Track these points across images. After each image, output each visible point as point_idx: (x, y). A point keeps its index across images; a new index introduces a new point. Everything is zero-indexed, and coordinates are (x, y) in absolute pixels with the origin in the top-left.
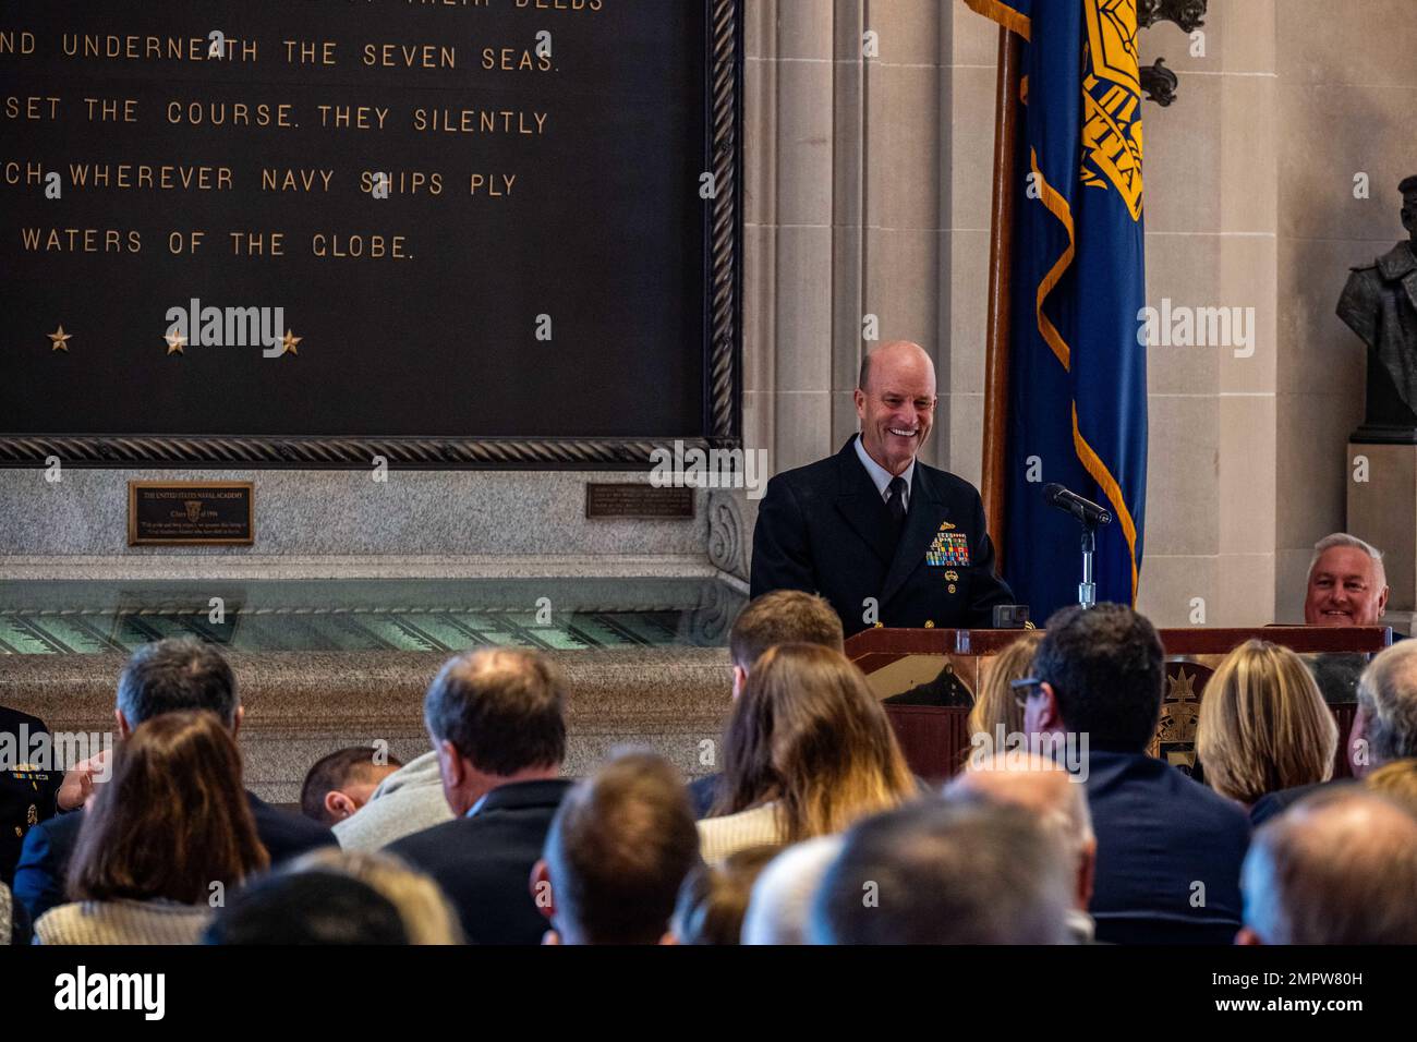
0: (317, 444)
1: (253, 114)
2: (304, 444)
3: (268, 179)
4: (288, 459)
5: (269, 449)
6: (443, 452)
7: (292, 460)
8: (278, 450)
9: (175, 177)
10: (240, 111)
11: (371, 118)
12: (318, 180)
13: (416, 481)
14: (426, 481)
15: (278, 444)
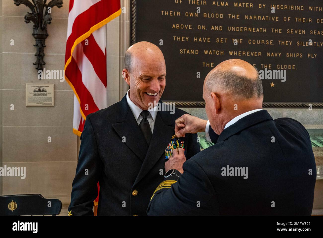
0: (278, 104)
1: (265, 42)
2: (275, 104)
3: (268, 54)
4: (272, 106)
5: (268, 105)
6: (302, 105)
7: (273, 107)
8: (270, 105)
9: (250, 54)
10: (263, 42)
11: (289, 43)
12: (278, 55)
13: (297, 110)
14: (299, 110)
15: (270, 104)
